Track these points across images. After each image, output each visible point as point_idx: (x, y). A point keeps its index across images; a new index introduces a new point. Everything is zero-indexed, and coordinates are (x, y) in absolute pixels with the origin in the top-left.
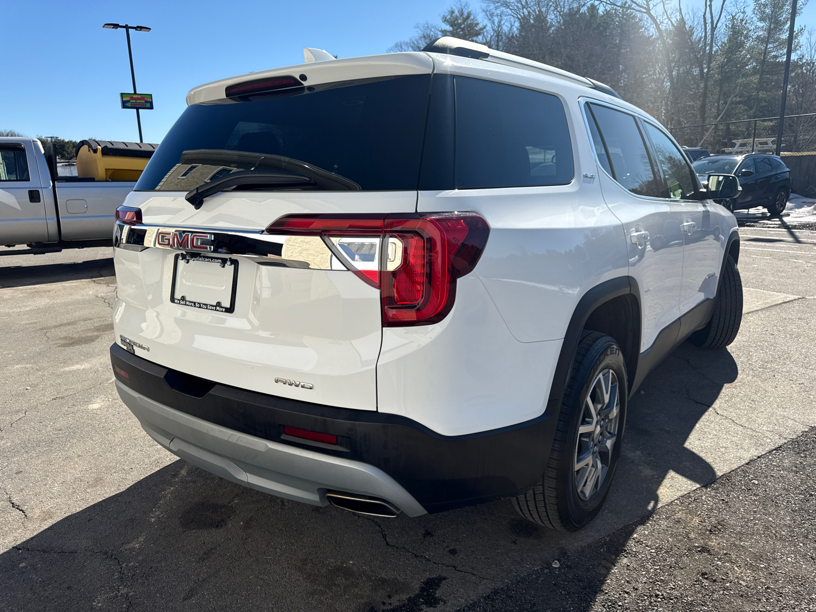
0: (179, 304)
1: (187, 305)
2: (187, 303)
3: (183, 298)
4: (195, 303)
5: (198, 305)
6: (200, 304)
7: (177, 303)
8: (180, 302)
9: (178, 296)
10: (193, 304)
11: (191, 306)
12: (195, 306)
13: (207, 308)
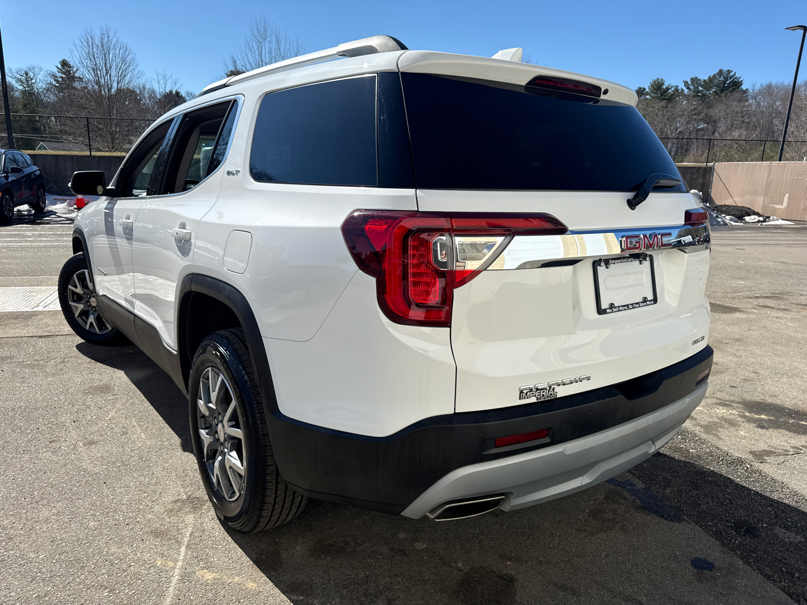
0: (613, 312)
1: (621, 310)
2: (621, 308)
3: (612, 306)
4: (627, 306)
5: (630, 307)
6: (632, 304)
7: (610, 313)
8: (612, 310)
9: (604, 305)
10: (626, 307)
11: (625, 310)
12: (629, 309)
13: (639, 307)
